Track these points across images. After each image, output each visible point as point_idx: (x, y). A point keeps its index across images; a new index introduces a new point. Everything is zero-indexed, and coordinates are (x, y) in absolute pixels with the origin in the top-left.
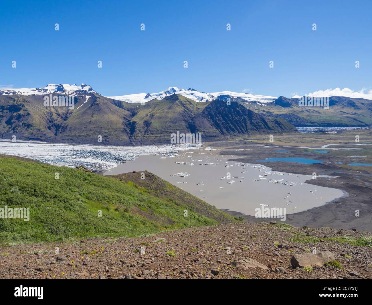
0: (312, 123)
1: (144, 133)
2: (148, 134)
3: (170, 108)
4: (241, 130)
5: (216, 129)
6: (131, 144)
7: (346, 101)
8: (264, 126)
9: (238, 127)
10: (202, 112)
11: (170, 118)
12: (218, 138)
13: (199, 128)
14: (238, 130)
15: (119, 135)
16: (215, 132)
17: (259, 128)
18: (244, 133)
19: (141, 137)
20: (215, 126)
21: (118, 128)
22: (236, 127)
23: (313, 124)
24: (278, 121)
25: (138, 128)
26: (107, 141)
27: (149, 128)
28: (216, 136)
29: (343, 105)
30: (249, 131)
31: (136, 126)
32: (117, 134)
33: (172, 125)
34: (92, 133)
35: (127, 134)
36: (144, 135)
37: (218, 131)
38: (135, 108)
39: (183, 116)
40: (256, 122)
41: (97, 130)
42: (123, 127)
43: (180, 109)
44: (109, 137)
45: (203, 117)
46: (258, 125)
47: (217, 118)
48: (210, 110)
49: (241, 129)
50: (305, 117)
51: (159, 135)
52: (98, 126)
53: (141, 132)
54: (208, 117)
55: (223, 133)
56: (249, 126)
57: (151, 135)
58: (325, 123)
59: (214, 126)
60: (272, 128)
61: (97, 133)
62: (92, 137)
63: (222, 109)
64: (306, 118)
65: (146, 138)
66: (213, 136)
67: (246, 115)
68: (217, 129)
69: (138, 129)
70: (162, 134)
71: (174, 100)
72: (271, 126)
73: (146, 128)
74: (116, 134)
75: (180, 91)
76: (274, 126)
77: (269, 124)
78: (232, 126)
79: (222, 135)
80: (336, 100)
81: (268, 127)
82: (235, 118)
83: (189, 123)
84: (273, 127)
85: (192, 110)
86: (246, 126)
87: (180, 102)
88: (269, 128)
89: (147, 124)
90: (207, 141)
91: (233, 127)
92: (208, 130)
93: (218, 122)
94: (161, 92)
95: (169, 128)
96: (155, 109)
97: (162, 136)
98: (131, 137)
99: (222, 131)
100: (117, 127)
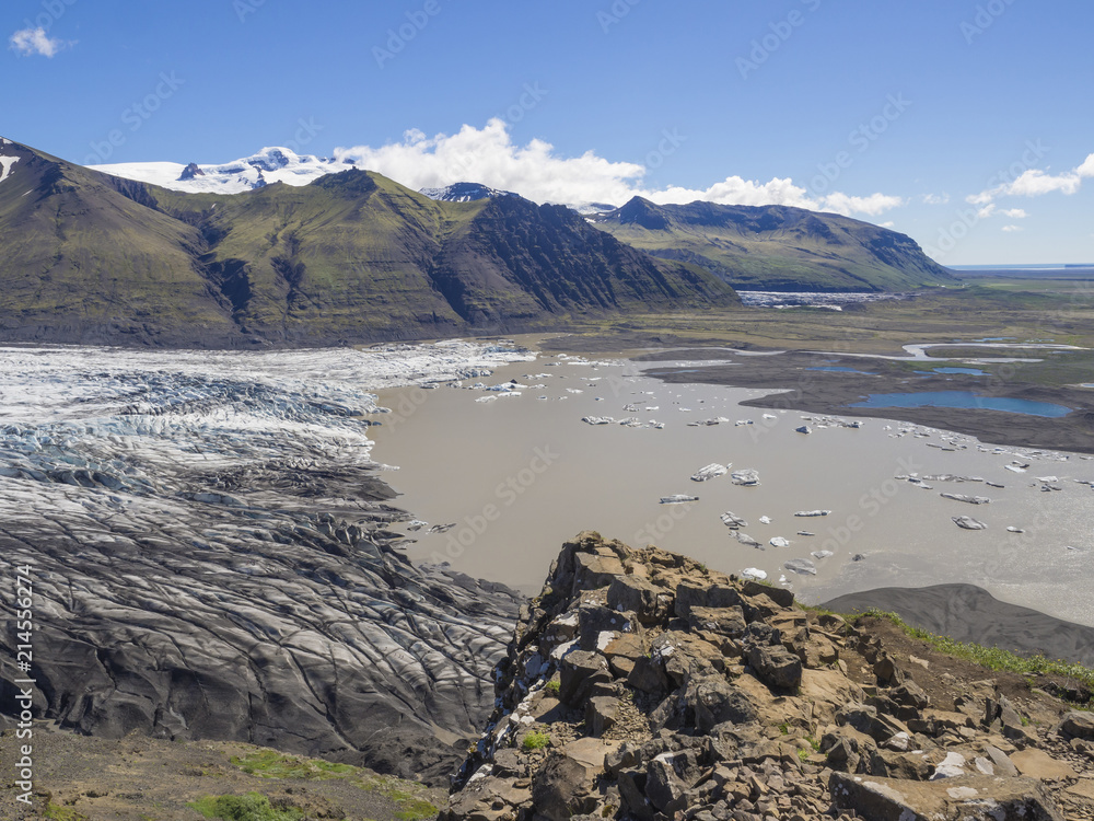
0: (744, 278)
1: (285, 301)
2: (302, 308)
3: (355, 216)
4: (598, 297)
5: (524, 293)
6: (254, 342)
7: (804, 221)
8: (657, 284)
9: (586, 287)
10: (470, 235)
11: (368, 253)
12: (540, 323)
13: (472, 288)
14: (587, 295)
15: (194, 310)
16: (524, 301)
17: (644, 290)
18: (607, 306)
19: (281, 318)
20: (520, 284)
21: (183, 283)
22: (579, 285)
23: (747, 282)
24: (688, 272)
25: (260, 283)
26: (152, 332)
27: (300, 286)
28: (531, 316)
29: (798, 230)
30: (619, 299)
31: (250, 276)
32: (185, 305)
33: (380, 277)
34: (80, 300)
35: (221, 304)
36: (289, 308)
37: (531, 299)
38: (205, 211)
39: (407, 245)
40: (634, 273)
41: (100, 290)
42: (197, 278)
43: (391, 223)
44: (158, 318)
45: (476, 250)
46: (640, 282)
47: (519, 257)
48: (491, 229)
49: (595, 292)
50: (723, 261)
51: (345, 311)
52: (99, 275)
53: (276, 299)
54: (489, 251)
55: (547, 306)
56: (616, 284)
57: (316, 311)
58: (778, 281)
59: (517, 281)
60: (679, 292)
61: (101, 303)
62: (83, 316)
63: (525, 227)
64: (726, 265)
65: (299, 321)
66: (523, 316)
67: (597, 250)
68: (527, 290)
69: (261, 289)
70: (353, 305)
71: (356, 189)
72: (674, 286)
73: (286, 285)
74: (181, 305)
75: (304, 161)
76: (683, 285)
77: (669, 279)
78: (568, 282)
79: (547, 313)
80: (778, 215)
81: (668, 288)
82: (572, 258)
83: (430, 270)
84: (680, 287)
85: (431, 227)
86: (609, 285)
87: (383, 195)
88: (673, 294)
89: (289, 272)
90: (510, 333)
91: (571, 285)
92: (503, 295)
93: (525, 268)
94: (238, 163)
95: (374, 288)
96: (293, 217)
97: (357, 315)
98: (242, 315)
99: (544, 299)
100: (178, 280)
